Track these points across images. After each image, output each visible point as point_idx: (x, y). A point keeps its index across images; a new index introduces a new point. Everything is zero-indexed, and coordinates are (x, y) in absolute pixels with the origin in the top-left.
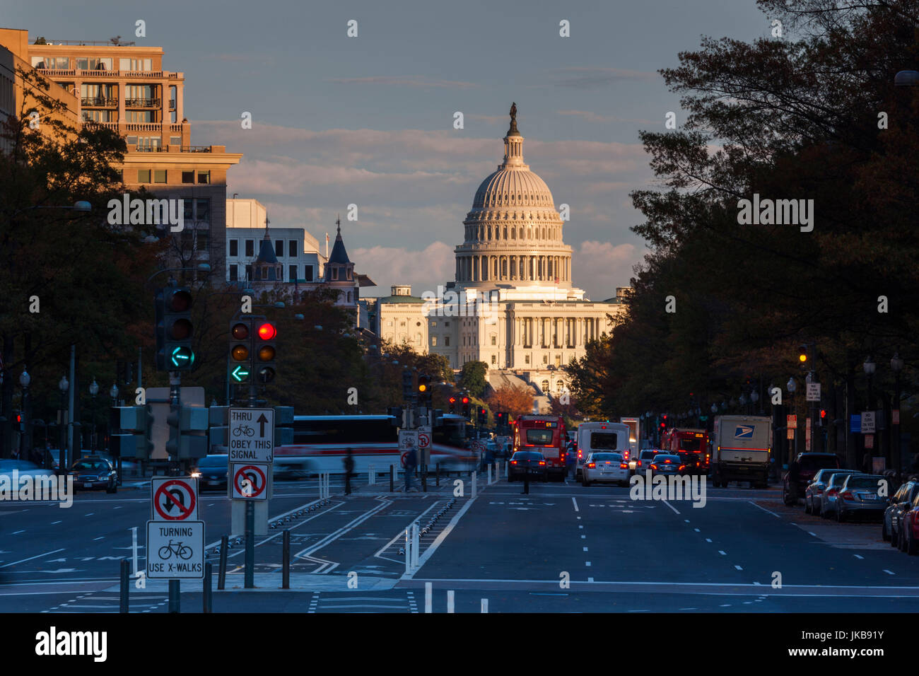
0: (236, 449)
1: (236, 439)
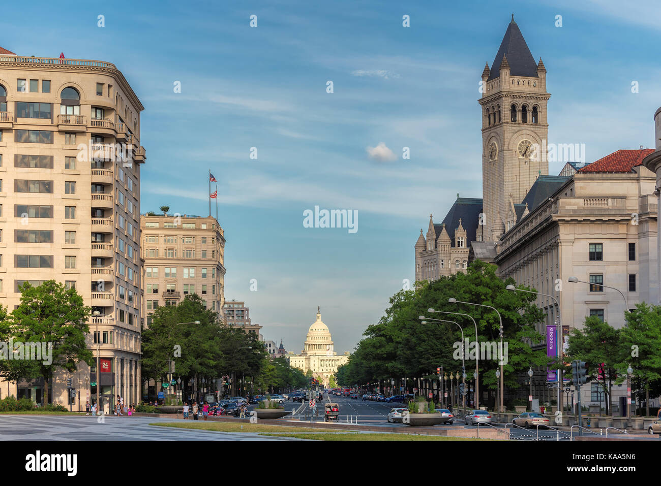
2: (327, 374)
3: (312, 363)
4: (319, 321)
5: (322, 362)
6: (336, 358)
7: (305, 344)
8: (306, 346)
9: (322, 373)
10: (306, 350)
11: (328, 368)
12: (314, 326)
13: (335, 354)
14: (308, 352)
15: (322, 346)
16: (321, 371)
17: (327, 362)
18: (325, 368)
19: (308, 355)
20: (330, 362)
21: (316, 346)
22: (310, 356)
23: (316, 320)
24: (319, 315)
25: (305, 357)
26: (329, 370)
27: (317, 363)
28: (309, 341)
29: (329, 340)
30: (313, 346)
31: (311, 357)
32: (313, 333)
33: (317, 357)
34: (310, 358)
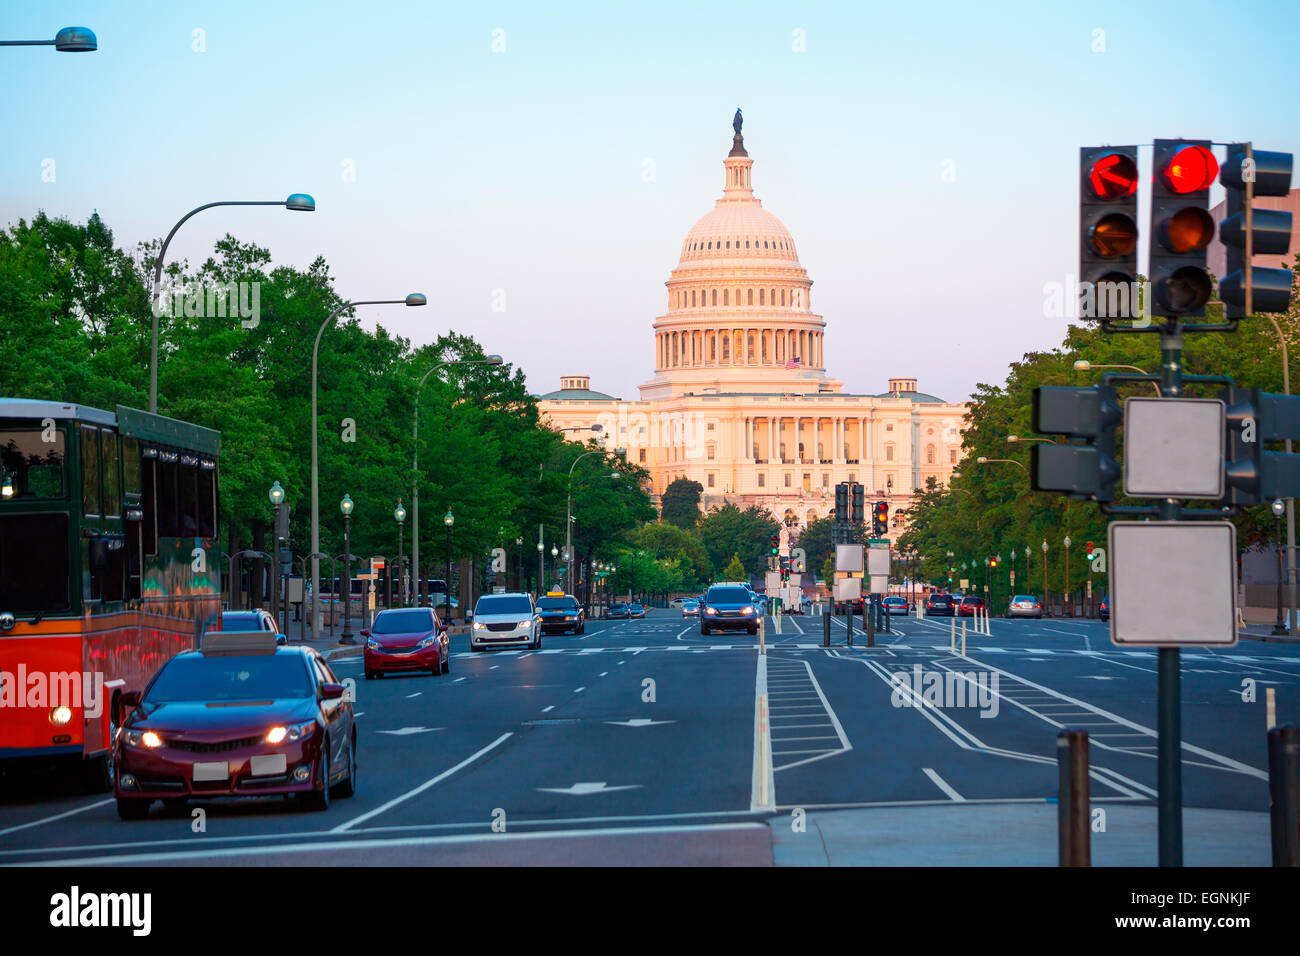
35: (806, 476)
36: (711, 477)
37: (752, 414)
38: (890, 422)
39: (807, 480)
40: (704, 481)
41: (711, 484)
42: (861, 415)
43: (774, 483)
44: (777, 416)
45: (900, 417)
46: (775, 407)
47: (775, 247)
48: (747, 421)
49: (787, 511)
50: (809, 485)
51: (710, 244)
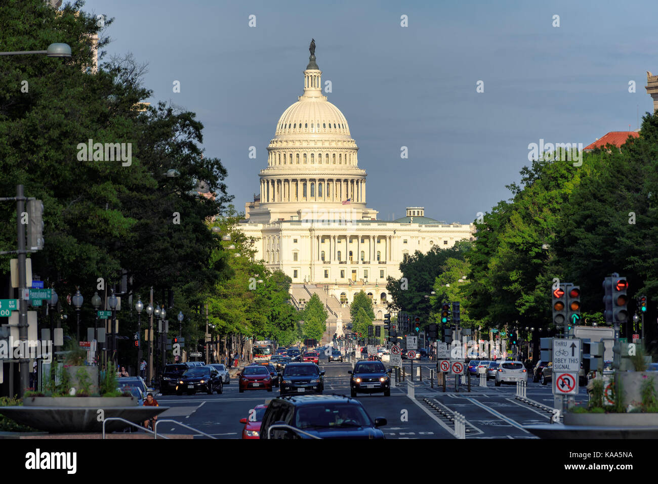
0: (557, 364)
1: (557, 357)
2: (343, 290)
3: (287, 247)
4: (313, 93)
5: (325, 247)
6: (375, 229)
7: (263, 178)
8: (264, 187)
9: (326, 287)
10: (264, 200)
11: (348, 269)
12: (293, 113)
13: (373, 214)
14: (272, 209)
15: (324, 185)
16: (319, 278)
17: (342, 246)
18: (335, 269)
19: (274, 217)
20: (353, 247)
21: (301, 185)
22: (281, 221)
23: (303, 92)
24: (313, 72)
25: (261, 226)
26: (349, 275)
27: (306, 247)
28: (278, 167)
29: (350, 166)
30: (292, 185)
31: (284, 226)
32: (291, 137)
33: (308, 225)
34: (279, 230)
35: (354, 272)
36: (296, 271)
37: (321, 233)
38: (405, 238)
39: (355, 274)
40: (291, 275)
41: (295, 276)
42: (388, 234)
43: (334, 276)
44: (336, 235)
45: (412, 235)
46: (335, 229)
47: (335, 127)
48: (318, 237)
49: (342, 294)
50: (356, 276)
51: (295, 125)
